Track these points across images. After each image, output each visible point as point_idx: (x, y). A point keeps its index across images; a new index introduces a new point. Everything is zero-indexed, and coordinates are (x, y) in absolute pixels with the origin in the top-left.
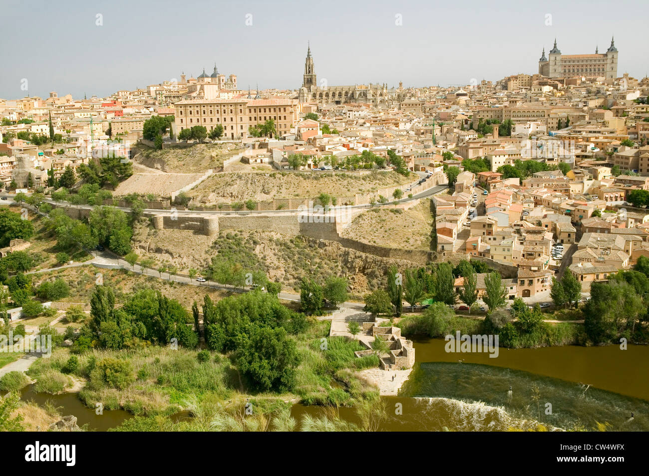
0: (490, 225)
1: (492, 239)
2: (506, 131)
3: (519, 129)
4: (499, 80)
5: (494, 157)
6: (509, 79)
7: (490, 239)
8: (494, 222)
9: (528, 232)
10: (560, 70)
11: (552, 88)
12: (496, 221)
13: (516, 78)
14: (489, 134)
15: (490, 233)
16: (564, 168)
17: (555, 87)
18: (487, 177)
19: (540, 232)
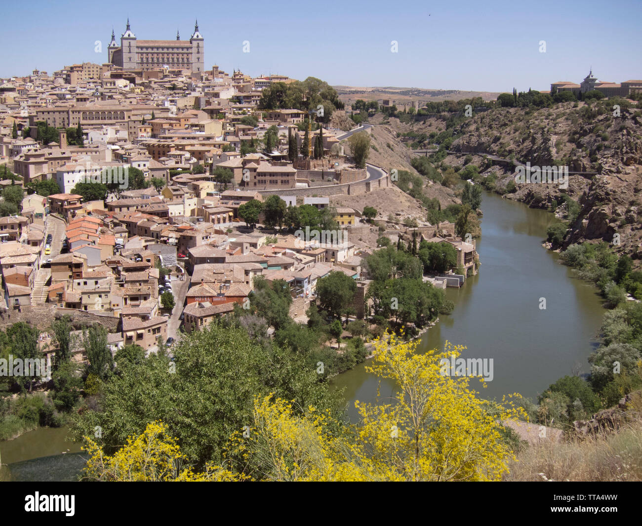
0: (79, 265)
1: (82, 284)
2: (76, 138)
3: (94, 135)
4: (58, 70)
5: (65, 175)
6: (72, 69)
7: (79, 284)
8: (82, 261)
9: (128, 270)
10: (136, 58)
11: (128, 82)
12: (85, 260)
13: (81, 67)
14: (54, 143)
15: (79, 275)
16: (158, 184)
17: (132, 80)
18: (62, 201)
19: (142, 269)
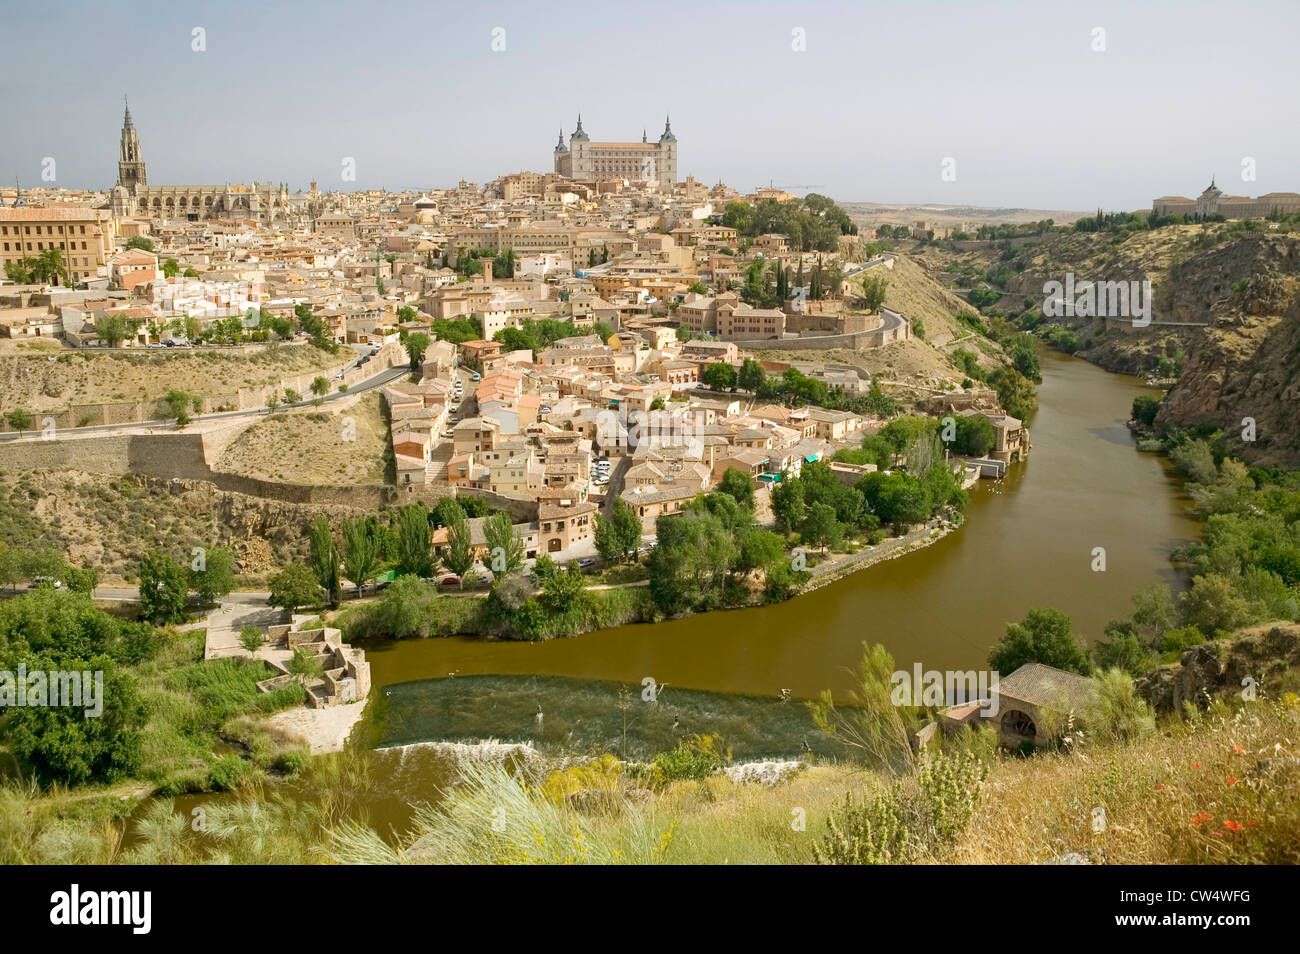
0: (488, 434)
1: (492, 457)
2: (505, 270)
3: (526, 266)
4: (490, 181)
5: (487, 315)
6: (506, 180)
7: (488, 457)
8: (493, 427)
9: (552, 441)
10: (589, 166)
11: (577, 197)
12: (497, 426)
13: (518, 178)
14: (476, 275)
15: (487, 447)
16: (604, 333)
17: (583, 195)
18: (478, 350)
19: (570, 441)
